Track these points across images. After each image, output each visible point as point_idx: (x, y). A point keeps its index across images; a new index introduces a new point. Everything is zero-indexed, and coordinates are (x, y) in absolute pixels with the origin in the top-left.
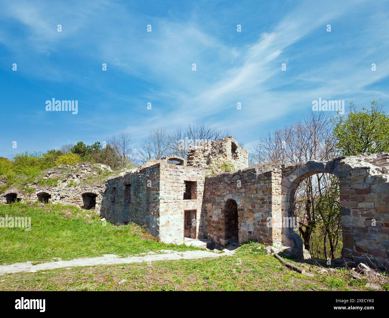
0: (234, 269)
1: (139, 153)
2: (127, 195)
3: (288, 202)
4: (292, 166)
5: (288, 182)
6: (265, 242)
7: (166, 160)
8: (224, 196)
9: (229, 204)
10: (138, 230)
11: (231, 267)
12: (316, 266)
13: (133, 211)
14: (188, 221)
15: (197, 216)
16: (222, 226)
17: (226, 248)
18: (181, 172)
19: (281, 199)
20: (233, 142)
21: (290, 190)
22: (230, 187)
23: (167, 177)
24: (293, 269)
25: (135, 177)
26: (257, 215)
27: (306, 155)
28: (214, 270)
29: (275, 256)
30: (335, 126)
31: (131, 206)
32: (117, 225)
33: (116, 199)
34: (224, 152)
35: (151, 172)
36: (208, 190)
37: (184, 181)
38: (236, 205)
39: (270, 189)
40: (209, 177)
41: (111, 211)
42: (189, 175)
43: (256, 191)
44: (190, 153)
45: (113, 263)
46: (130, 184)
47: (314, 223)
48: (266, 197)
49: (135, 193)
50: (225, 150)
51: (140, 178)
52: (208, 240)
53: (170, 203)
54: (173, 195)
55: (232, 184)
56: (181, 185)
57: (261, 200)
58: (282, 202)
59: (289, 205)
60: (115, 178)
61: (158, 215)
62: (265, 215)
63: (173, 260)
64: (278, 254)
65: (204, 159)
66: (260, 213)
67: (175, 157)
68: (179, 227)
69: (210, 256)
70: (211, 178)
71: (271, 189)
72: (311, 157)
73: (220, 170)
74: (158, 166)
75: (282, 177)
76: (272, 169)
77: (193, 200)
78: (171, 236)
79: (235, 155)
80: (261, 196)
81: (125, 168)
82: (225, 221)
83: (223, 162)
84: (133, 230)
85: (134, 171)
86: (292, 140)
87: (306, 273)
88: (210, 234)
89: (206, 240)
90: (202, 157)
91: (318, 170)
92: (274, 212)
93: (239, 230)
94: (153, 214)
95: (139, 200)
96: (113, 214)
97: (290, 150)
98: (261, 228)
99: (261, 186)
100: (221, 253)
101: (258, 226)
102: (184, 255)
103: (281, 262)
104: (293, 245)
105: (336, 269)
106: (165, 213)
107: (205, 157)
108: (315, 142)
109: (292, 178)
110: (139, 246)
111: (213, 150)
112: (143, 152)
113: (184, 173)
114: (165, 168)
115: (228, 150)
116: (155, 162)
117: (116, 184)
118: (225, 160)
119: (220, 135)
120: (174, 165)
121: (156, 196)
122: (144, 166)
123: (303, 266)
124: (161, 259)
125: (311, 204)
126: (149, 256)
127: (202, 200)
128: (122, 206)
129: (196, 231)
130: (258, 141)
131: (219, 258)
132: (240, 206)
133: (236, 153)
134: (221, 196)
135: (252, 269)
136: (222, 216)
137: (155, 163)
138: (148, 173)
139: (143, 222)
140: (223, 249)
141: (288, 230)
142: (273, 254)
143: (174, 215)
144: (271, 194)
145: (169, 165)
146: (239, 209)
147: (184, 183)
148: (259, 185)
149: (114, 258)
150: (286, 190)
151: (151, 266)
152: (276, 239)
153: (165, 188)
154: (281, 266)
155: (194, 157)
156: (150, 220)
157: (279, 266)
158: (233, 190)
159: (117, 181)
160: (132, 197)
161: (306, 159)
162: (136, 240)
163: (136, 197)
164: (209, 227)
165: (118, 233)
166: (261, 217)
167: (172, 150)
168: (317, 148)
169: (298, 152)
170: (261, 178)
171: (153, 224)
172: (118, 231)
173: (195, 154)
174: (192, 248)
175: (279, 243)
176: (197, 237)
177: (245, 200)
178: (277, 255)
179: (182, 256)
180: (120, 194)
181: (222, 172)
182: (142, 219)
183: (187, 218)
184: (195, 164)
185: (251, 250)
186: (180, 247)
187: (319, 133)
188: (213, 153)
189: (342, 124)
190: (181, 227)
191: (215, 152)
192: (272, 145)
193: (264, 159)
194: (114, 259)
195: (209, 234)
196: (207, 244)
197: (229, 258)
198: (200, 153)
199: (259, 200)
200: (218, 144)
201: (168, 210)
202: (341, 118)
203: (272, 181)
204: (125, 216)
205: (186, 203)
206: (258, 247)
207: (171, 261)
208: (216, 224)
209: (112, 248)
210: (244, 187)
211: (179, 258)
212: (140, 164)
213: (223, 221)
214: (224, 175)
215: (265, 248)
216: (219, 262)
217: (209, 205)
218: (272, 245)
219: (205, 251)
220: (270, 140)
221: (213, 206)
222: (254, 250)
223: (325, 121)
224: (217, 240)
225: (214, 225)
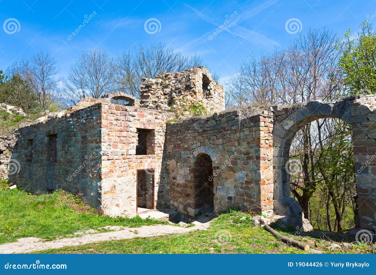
0: (211, 247)
1: (67, 88)
2: (52, 150)
3: (281, 156)
4: (287, 108)
5: (282, 130)
6: (252, 210)
7: (108, 99)
8: (193, 149)
9: (201, 160)
10: (69, 200)
11: (207, 245)
12: (324, 240)
13: (61, 173)
14: (142, 185)
15: (155, 177)
16: (190, 191)
17: (196, 220)
18: (132, 116)
19: (272, 153)
20: (205, 74)
21: (285, 141)
22: (202, 137)
23: (111, 123)
24: (292, 245)
25: (63, 123)
26: (239, 174)
27: (302, 94)
28: (184, 250)
29: (265, 228)
30: (342, 55)
31: (57, 166)
32: (36, 194)
33: (33, 156)
34: (193, 88)
35: (88, 116)
36: (171, 141)
37: (137, 129)
38: (210, 161)
39: (257, 140)
40: (172, 123)
41: (26, 175)
42: (144, 120)
43: (239, 142)
44: (145, 89)
45: (33, 249)
46: (56, 134)
47: (314, 184)
48: (252, 151)
49: (63, 147)
50: (193, 85)
51: (71, 125)
52: (171, 210)
53: (116, 160)
54: (121, 149)
55: (205, 132)
56: (132, 134)
57: (245, 155)
58: (273, 157)
59: (284, 160)
60: (31, 126)
61: (100, 179)
62: (250, 175)
63: (124, 240)
64: (269, 225)
65: (164, 98)
66: (244, 172)
67: (122, 94)
68: (130, 193)
69: (175, 232)
70: (174, 124)
71: (259, 139)
72: (309, 97)
73: (187, 113)
74: (99, 106)
75: (274, 124)
76: (260, 113)
77: (150, 155)
78: (119, 207)
79: (208, 92)
80: (245, 148)
81: (46, 111)
82: (195, 184)
83: (190, 102)
84: (61, 201)
85: (60, 114)
86: (284, 73)
87: (311, 249)
88: (174, 201)
89: (167, 210)
90: (162, 95)
91: (322, 113)
92: (263, 170)
93: (215, 196)
94: (91, 176)
95: (70, 156)
96: (29, 179)
97: (281, 86)
98: (245, 192)
99: (245, 135)
100: (190, 226)
101: (241, 190)
102: (139, 232)
103: (275, 236)
104: (289, 213)
105: (352, 244)
106: (110, 175)
107: (165, 94)
108: (315, 76)
109: (287, 124)
110: (72, 223)
111: (177, 84)
112: (74, 87)
113: (136, 118)
114: (109, 111)
115: (198, 86)
116: (92, 101)
117: (34, 134)
118: (193, 99)
119: (185, 64)
120: (122, 106)
121: (95, 150)
122: (75, 108)
123: (306, 241)
124: (106, 239)
125: (310, 159)
126: (89, 236)
127: (162, 155)
128: (43, 166)
129: (153, 198)
130: (239, 74)
131: (189, 234)
132: (217, 162)
133: (209, 90)
134: (189, 149)
135: (235, 247)
136: (190, 177)
137: (93, 104)
138: (83, 117)
139: (77, 188)
140: (192, 222)
141: (281, 194)
142: (262, 226)
143: (122, 178)
144: (258, 146)
145: (114, 106)
146: (215, 167)
147: (136, 131)
148: (242, 134)
149: (34, 242)
150: (279, 140)
151: (93, 249)
152: (265, 206)
153: (109, 139)
154: (274, 241)
155: (150, 94)
156: (87, 186)
157: (273, 241)
158: (207, 140)
159: (34, 130)
160: (60, 153)
161: (302, 100)
162: (67, 214)
163: (66, 153)
164: (172, 193)
165: (40, 206)
166: (245, 177)
167: (116, 86)
168: (317, 84)
169: (292, 90)
170: (245, 125)
171: (92, 190)
172: (39, 203)
173: (152, 90)
174: (149, 222)
175: (270, 211)
176: (155, 207)
177: (223, 154)
178: (269, 227)
179: (136, 233)
180: (40, 149)
181: (190, 116)
182: (75, 184)
183: (141, 181)
184: (151, 105)
185: (231, 221)
186: (132, 220)
187: (320, 63)
188: (176, 89)
189: (352, 51)
190: (133, 194)
191: (180, 88)
192: (257, 79)
193: (246, 99)
194: (35, 244)
195: (172, 202)
196: (170, 216)
197: (203, 233)
198: (158, 90)
199: (243, 155)
200: (184, 77)
201: (114, 170)
202: (350, 43)
203: (261, 128)
204: (49, 180)
205: (139, 161)
206: (241, 218)
207: (121, 241)
208: (182, 188)
209: (31, 228)
210: (222, 137)
211: (132, 236)
212: (69, 105)
213: (192, 184)
214: (193, 121)
215: (251, 219)
216: (189, 239)
217: (172, 162)
218: (260, 214)
219: (168, 226)
220: (255, 72)
221: (178, 164)
222: (236, 222)
223: (329, 47)
224: (183, 209)
225: (179, 189)
